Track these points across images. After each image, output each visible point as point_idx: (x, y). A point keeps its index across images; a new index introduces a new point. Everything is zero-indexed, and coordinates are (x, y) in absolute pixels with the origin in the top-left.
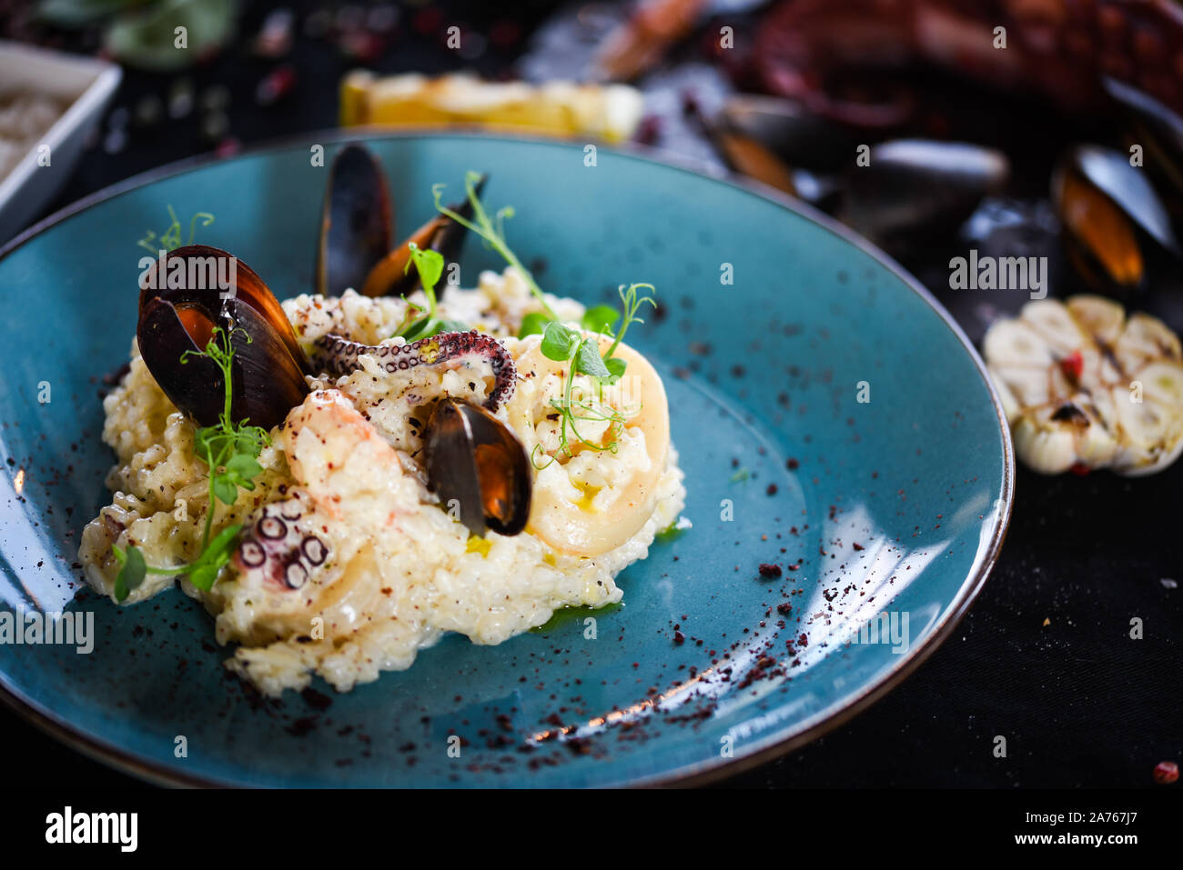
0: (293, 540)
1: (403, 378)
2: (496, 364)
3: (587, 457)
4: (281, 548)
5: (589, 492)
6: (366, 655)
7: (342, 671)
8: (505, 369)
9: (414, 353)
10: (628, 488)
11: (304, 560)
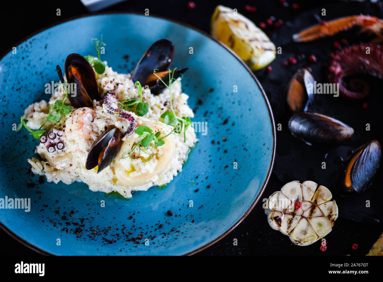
0: (56, 141)
1: (109, 116)
2: (131, 126)
3: (139, 160)
4: (52, 141)
5: (133, 169)
6: (56, 177)
7: (50, 178)
8: (132, 128)
9: (113, 112)
10: (143, 174)
11: (56, 147)
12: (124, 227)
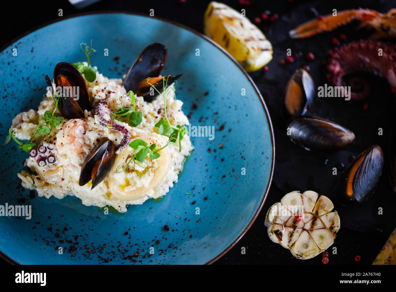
0: (47, 154)
1: (101, 128)
2: (124, 138)
3: (134, 174)
4: (42, 155)
5: (128, 184)
6: (48, 192)
7: (41, 192)
8: (125, 141)
9: (106, 124)
10: (138, 189)
11: (46, 161)
12: (120, 243)
